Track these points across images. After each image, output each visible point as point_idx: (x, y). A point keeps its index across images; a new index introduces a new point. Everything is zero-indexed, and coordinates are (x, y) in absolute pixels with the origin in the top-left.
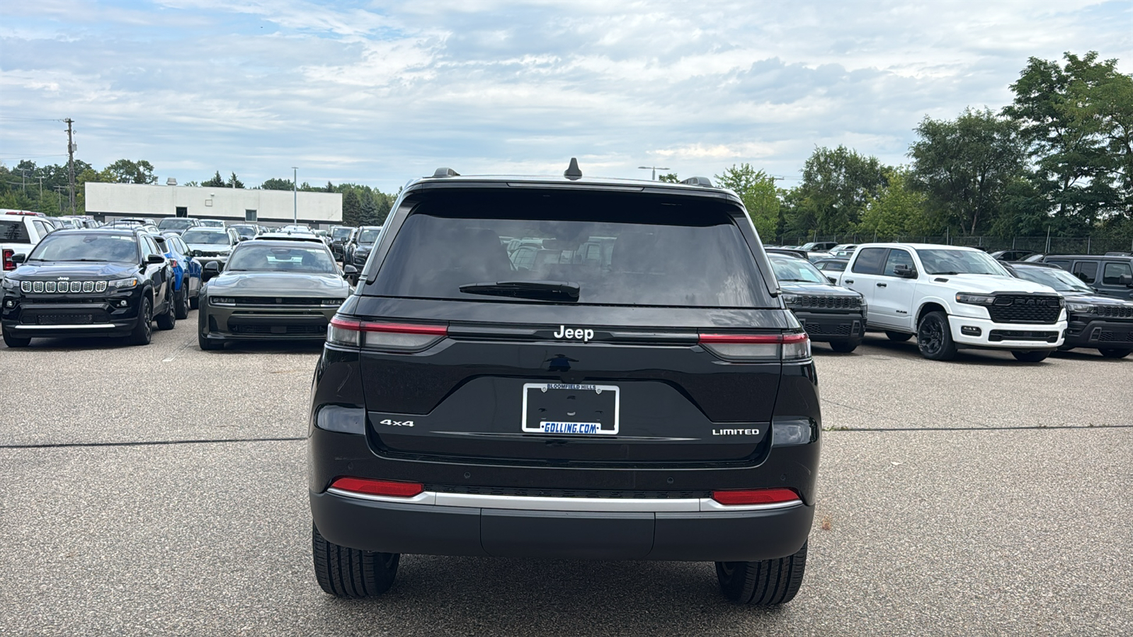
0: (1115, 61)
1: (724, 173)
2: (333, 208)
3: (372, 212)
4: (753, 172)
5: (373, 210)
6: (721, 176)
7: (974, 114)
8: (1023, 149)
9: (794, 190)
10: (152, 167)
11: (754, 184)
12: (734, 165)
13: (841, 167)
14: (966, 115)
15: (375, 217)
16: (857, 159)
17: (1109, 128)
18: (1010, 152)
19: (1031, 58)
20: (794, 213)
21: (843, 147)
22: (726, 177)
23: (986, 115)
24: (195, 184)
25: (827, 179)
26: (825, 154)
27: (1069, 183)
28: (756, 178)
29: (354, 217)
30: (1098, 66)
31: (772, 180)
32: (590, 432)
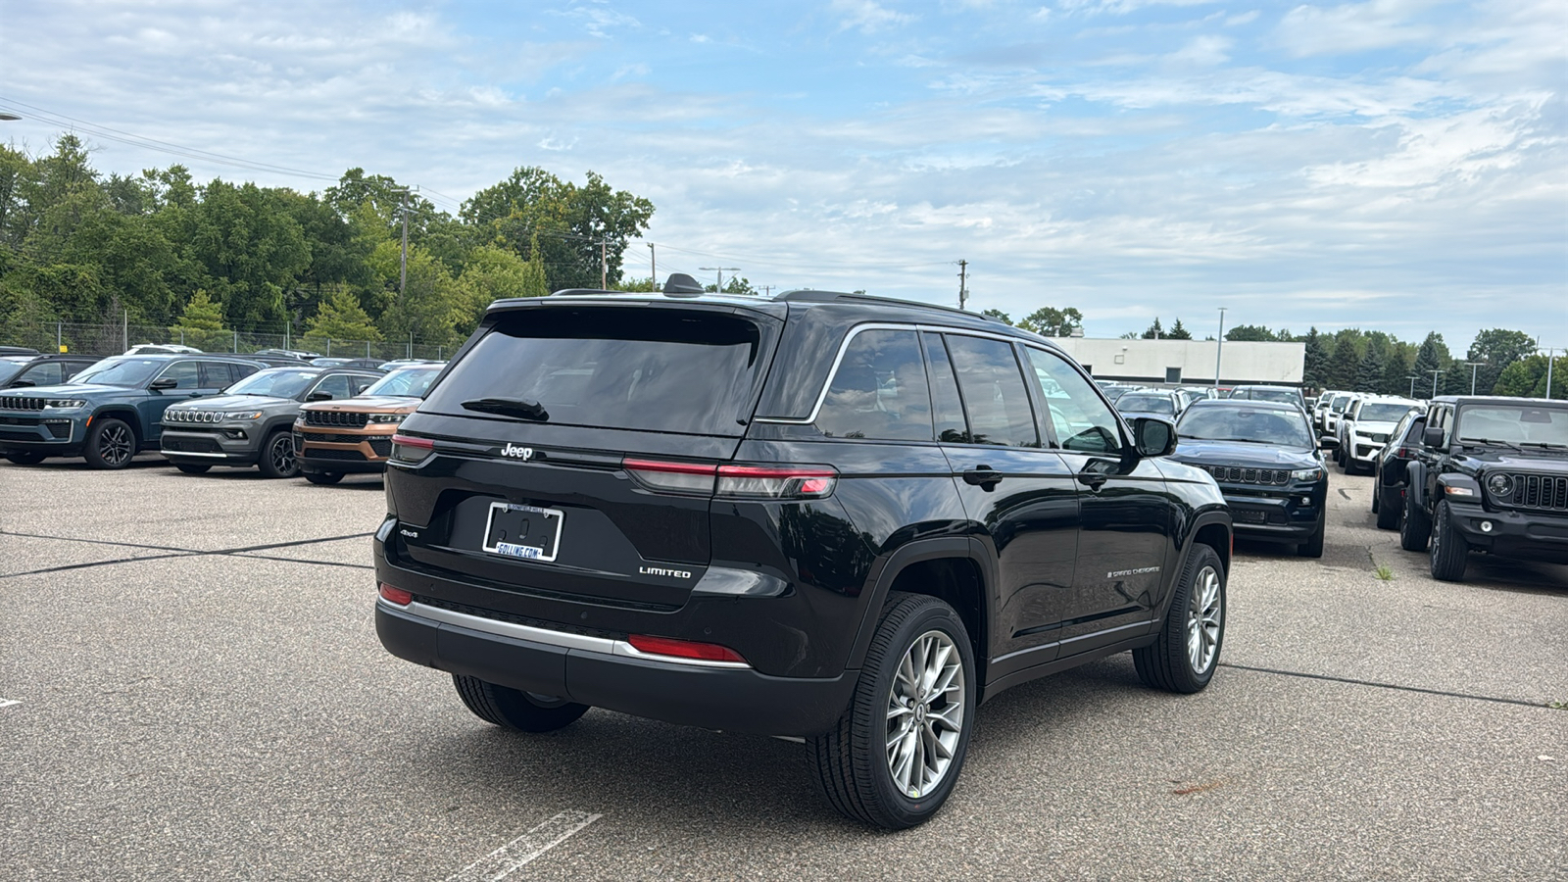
2: (1290, 363)
3: (1376, 370)
5: (1377, 367)
10: (1080, 316)
15: (1381, 378)
24: (1133, 336)
29: (1346, 377)
32: (532, 557)
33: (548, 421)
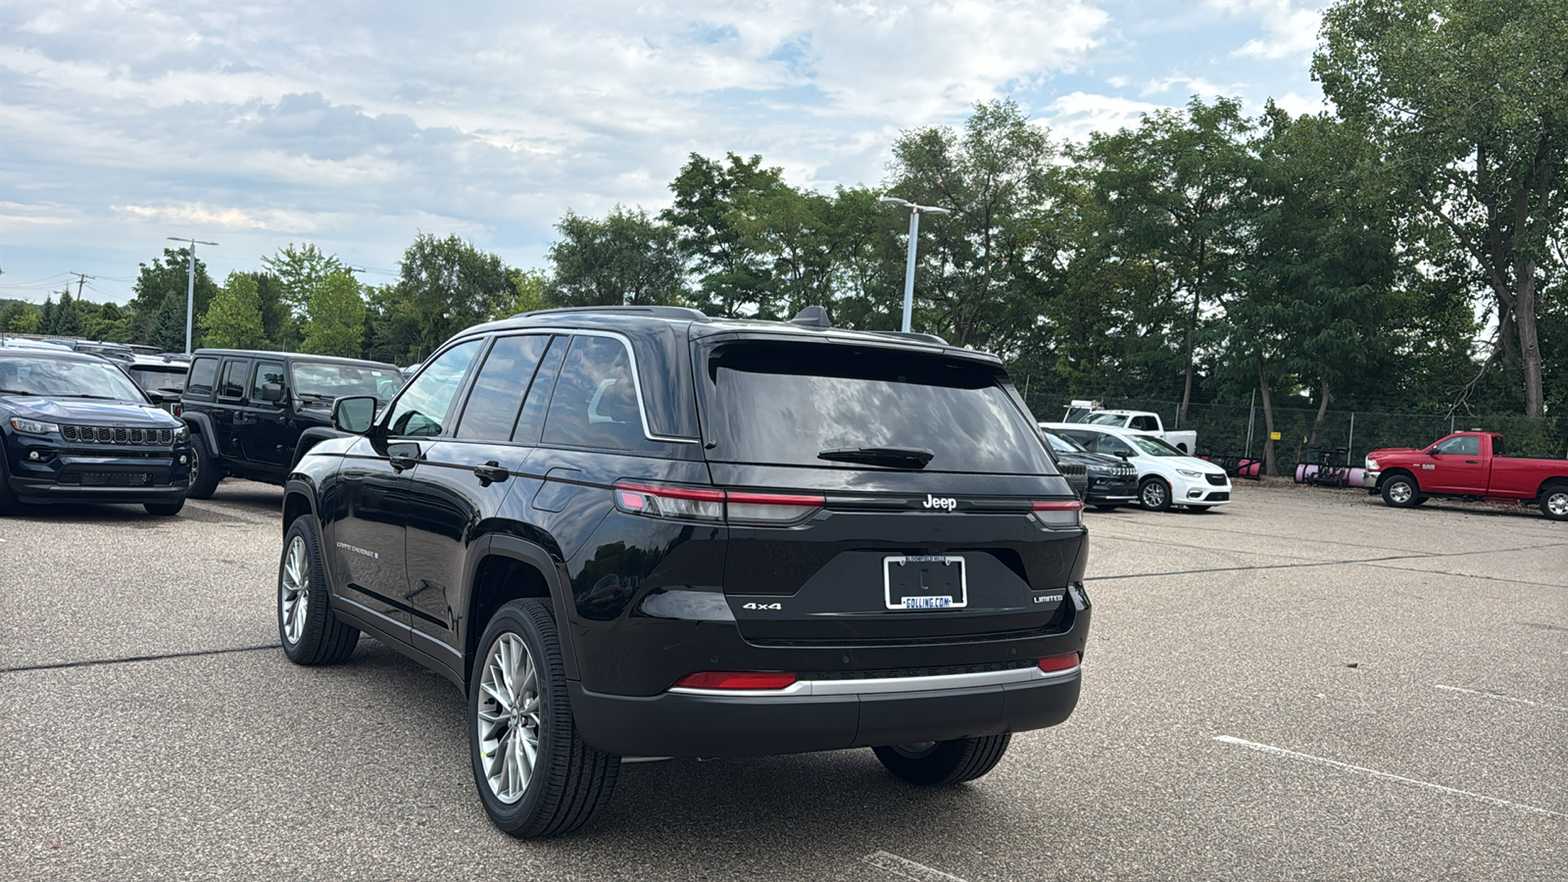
0: (780, 170)
1: (276, 255)
4: (321, 258)
6: (272, 258)
7: (625, 215)
8: (680, 263)
9: (384, 288)
11: (322, 273)
12: (291, 245)
13: (454, 263)
14: (617, 214)
16: (475, 255)
17: (776, 250)
18: (667, 264)
19: (694, 154)
20: (384, 319)
21: (456, 237)
22: (280, 261)
23: (639, 217)
25: (435, 277)
26: (432, 243)
27: (734, 309)
28: (326, 267)
30: (762, 173)
31: (349, 271)
32: (945, 606)
33: (924, 469)
